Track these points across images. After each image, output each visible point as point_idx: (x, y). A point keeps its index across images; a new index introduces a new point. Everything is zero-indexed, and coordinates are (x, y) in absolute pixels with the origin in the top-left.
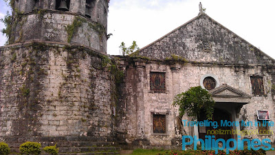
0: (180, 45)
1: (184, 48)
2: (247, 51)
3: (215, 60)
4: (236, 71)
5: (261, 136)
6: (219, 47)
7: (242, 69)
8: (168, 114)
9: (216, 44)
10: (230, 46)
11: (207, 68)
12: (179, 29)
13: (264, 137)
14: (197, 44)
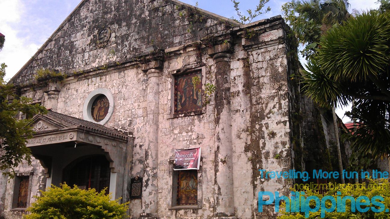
0: (66, 48)
1: (71, 52)
2: (174, 20)
3: (114, 59)
4: (145, 71)
5: (177, 210)
6: (124, 30)
7: (153, 64)
8: (32, 174)
9: (120, 25)
10: (143, 22)
11: (98, 79)
12: (69, 20)
13: (182, 212)
14: (90, 38)
